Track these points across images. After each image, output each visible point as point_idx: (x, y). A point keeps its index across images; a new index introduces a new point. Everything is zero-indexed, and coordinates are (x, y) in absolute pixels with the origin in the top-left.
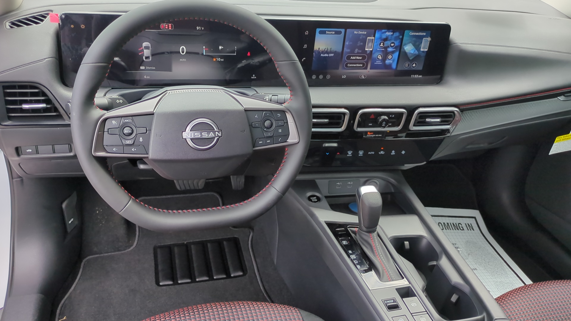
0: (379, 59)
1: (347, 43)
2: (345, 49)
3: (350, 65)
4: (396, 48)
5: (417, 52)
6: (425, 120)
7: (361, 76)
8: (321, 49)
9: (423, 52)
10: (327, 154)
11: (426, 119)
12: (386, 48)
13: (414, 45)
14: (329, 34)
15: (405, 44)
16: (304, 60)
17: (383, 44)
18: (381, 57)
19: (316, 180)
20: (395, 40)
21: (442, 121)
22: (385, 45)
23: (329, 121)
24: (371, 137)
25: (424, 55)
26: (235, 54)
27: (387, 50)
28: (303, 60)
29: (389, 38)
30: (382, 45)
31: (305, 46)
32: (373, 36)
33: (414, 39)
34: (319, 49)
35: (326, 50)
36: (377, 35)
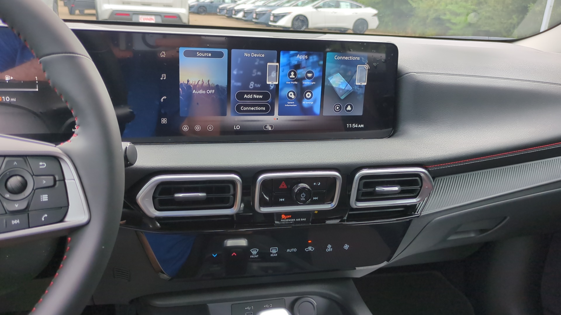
0: (291, 98)
1: (234, 72)
2: (232, 81)
3: (245, 109)
4: (316, 80)
5: (349, 88)
6: (375, 190)
7: (266, 126)
8: (191, 82)
9: (360, 86)
10: (215, 256)
11: (375, 188)
12: (300, 80)
13: (344, 76)
14: (202, 57)
15: (330, 75)
16: (164, 99)
17: (295, 74)
18: (294, 95)
19: (208, 305)
20: (313, 68)
21: (402, 192)
22: (299, 76)
23: (207, 196)
24: (289, 224)
25: (362, 91)
26: (37, 90)
27: (302, 84)
28: (162, 100)
29: (303, 64)
30: (292, 76)
31: (164, 77)
32: (275, 61)
33: (342, 66)
34: (188, 81)
35: (200, 83)
36: (283, 59)
